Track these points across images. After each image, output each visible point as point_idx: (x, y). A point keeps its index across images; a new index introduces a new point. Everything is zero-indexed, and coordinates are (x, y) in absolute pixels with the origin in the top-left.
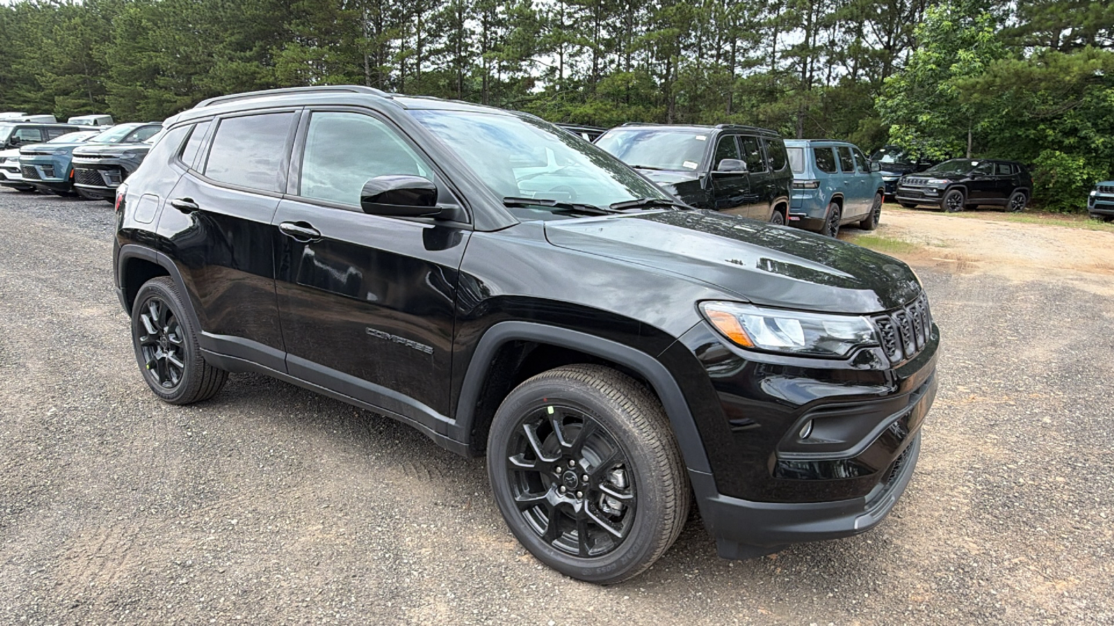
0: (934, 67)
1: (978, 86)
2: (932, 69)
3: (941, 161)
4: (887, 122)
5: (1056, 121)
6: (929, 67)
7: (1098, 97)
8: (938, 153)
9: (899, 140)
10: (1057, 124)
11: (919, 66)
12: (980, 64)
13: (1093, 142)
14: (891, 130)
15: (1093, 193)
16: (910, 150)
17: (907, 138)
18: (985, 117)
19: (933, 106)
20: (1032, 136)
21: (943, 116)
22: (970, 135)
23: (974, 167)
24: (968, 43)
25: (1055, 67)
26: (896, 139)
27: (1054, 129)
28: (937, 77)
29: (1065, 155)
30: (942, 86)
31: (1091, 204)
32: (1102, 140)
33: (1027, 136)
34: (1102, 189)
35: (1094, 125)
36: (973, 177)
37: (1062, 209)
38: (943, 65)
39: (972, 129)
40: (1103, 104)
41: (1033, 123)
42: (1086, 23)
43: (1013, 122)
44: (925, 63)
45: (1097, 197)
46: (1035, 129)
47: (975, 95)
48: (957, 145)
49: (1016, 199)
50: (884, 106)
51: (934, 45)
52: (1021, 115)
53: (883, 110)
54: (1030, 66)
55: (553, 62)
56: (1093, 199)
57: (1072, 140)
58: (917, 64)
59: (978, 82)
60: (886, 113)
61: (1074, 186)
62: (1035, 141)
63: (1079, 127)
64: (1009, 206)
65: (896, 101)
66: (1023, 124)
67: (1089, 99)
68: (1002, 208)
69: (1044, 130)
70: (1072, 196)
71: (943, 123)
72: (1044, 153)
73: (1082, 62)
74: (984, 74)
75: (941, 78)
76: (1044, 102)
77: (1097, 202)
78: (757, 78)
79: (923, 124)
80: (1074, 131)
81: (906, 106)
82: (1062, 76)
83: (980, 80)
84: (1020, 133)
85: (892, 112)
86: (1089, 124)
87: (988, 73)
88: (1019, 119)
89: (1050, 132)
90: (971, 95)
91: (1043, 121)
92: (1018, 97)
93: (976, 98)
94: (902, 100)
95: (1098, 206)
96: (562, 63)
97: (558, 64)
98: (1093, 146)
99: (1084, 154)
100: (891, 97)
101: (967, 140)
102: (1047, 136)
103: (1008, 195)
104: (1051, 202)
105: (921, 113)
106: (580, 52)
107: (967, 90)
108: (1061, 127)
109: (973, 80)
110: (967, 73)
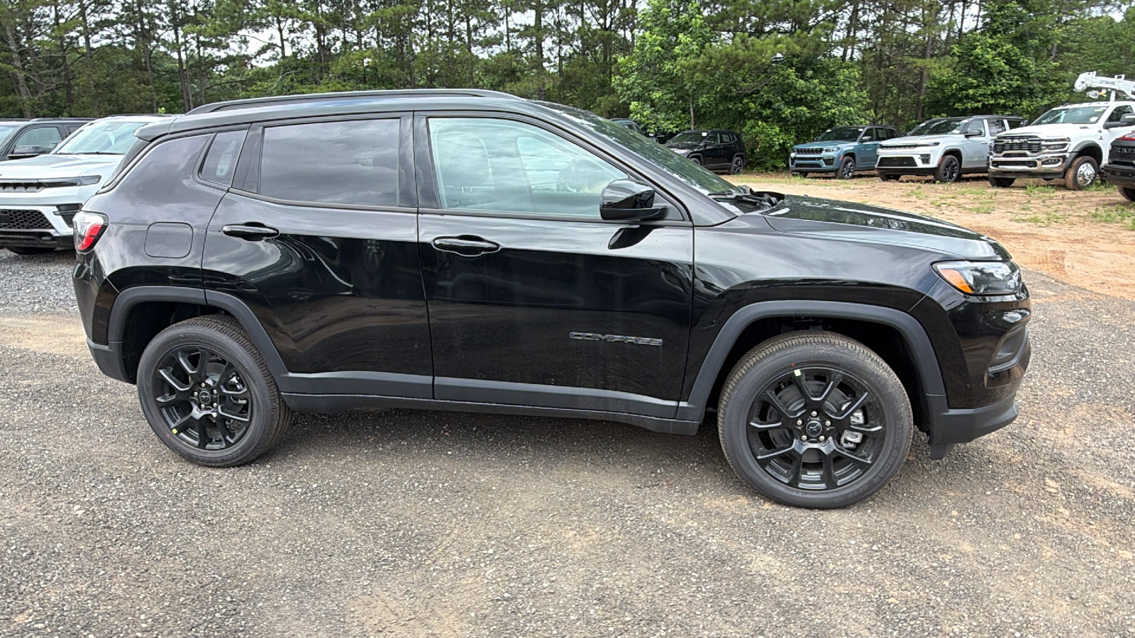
0: (660, 49)
1: (699, 67)
2: (658, 51)
3: (675, 135)
4: (624, 99)
5: (754, 95)
6: (656, 48)
7: (783, 75)
8: (671, 126)
9: (639, 115)
10: (756, 98)
11: (646, 49)
12: (697, 47)
13: (784, 113)
14: (631, 107)
15: (793, 155)
16: (648, 124)
17: (645, 113)
18: (702, 93)
19: (661, 84)
20: (740, 109)
21: (671, 93)
22: (691, 109)
23: (705, 137)
24: (684, 27)
25: (753, 51)
26: (636, 114)
27: (754, 102)
28: (661, 58)
29: (765, 124)
30: (668, 66)
31: (792, 164)
32: (789, 111)
33: (737, 109)
34: (799, 151)
35: (783, 99)
36: (705, 146)
37: (767, 169)
38: (668, 47)
39: (693, 103)
40: (787, 81)
41: (739, 98)
42: (768, 13)
43: (725, 98)
44: (652, 45)
45: (796, 158)
46: (741, 103)
47: (698, 74)
48: (684, 118)
49: (736, 163)
50: (621, 85)
51: (657, 29)
52: (730, 91)
53: (620, 88)
54: (736, 49)
55: (271, 38)
56: (794, 159)
57: (768, 112)
58: (645, 46)
59: (698, 63)
60: (623, 90)
61: (773, 150)
62: (741, 113)
63: (773, 100)
64: (732, 169)
65: (632, 79)
66: (732, 99)
67: (777, 77)
68: (727, 171)
69: (747, 103)
70: (772, 158)
71: (671, 99)
72: (750, 123)
73: (772, 46)
74: (702, 56)
75: (666, 59)
76: (744, 80)
77: (796, 162)
78: (499, 58)
79: (657, 100)
80: (768, 104)
81: (639, 84)
82: (759, 58)
83: (700, 61)
84: (730, 107)
85: (628, 90)
86: (779, 98)
87: (705, 54)
88: (729, 95)
89: (752, 105)
90: (693, 74)
91: (747, 95)
92: (727, 75)
93: (698, 77)
94: (636, 79)
95: (797, 165)
96: (282, 40)
97: (277, 41)
98: (784, 116)
99: (778, 122)
100: (626, 76)
101: (690, 113)
102: (750, 109)
103: (730, 161)
104: (758, 164)
105: (653, 91)
106: (302, 28)
107: (691, 69)
108: (759, 100)
109: (694, 61)
110: (687, 55)
